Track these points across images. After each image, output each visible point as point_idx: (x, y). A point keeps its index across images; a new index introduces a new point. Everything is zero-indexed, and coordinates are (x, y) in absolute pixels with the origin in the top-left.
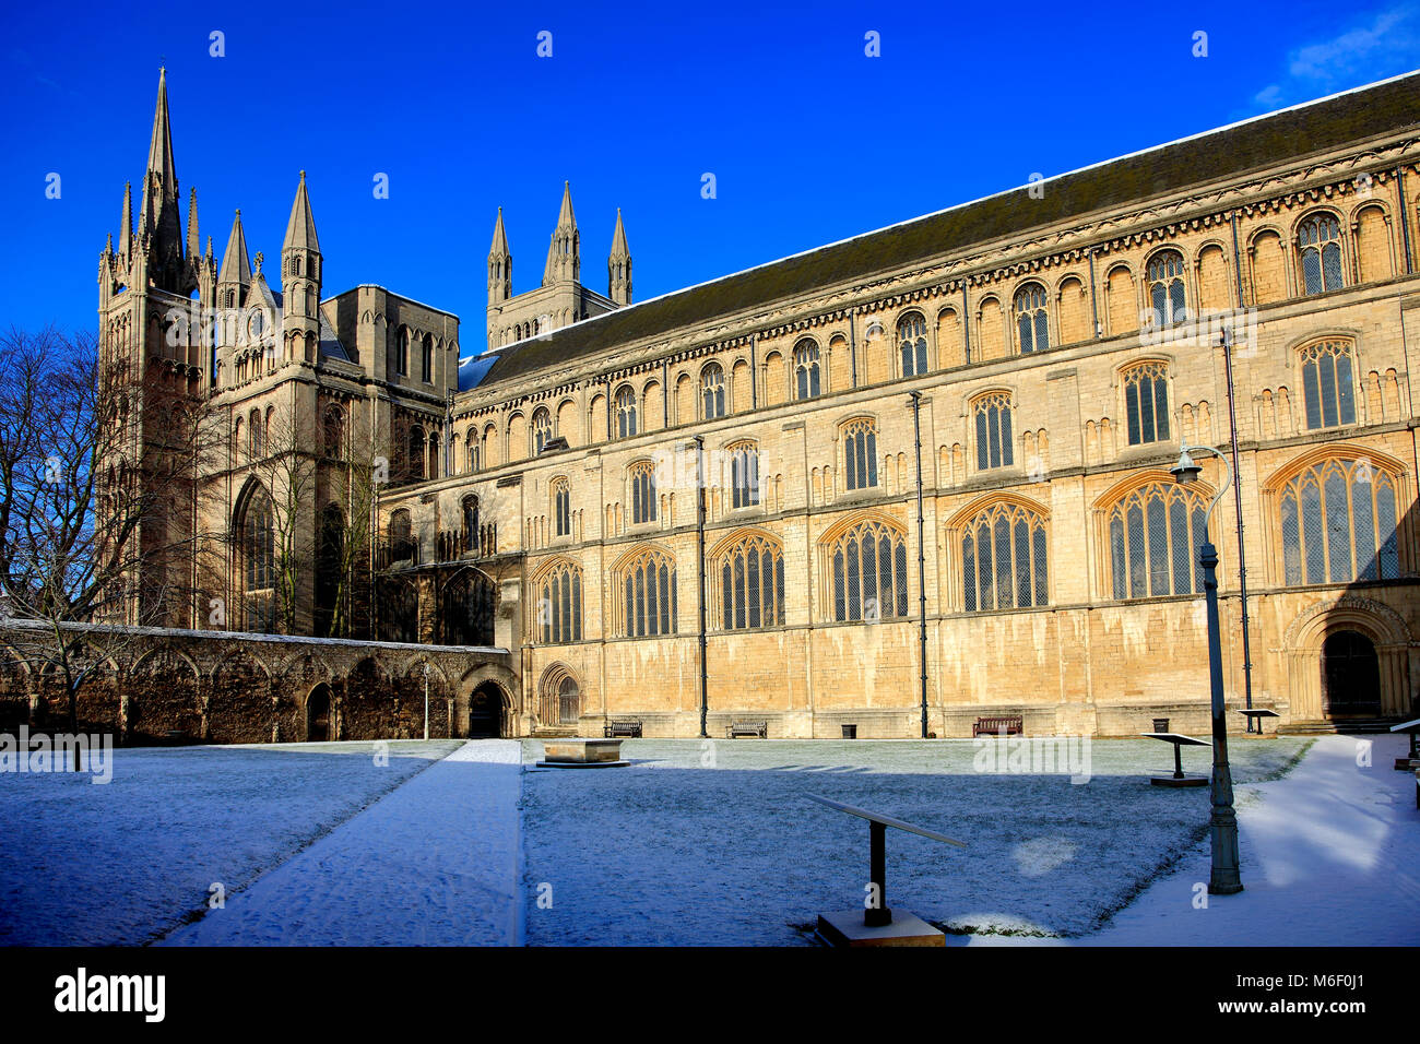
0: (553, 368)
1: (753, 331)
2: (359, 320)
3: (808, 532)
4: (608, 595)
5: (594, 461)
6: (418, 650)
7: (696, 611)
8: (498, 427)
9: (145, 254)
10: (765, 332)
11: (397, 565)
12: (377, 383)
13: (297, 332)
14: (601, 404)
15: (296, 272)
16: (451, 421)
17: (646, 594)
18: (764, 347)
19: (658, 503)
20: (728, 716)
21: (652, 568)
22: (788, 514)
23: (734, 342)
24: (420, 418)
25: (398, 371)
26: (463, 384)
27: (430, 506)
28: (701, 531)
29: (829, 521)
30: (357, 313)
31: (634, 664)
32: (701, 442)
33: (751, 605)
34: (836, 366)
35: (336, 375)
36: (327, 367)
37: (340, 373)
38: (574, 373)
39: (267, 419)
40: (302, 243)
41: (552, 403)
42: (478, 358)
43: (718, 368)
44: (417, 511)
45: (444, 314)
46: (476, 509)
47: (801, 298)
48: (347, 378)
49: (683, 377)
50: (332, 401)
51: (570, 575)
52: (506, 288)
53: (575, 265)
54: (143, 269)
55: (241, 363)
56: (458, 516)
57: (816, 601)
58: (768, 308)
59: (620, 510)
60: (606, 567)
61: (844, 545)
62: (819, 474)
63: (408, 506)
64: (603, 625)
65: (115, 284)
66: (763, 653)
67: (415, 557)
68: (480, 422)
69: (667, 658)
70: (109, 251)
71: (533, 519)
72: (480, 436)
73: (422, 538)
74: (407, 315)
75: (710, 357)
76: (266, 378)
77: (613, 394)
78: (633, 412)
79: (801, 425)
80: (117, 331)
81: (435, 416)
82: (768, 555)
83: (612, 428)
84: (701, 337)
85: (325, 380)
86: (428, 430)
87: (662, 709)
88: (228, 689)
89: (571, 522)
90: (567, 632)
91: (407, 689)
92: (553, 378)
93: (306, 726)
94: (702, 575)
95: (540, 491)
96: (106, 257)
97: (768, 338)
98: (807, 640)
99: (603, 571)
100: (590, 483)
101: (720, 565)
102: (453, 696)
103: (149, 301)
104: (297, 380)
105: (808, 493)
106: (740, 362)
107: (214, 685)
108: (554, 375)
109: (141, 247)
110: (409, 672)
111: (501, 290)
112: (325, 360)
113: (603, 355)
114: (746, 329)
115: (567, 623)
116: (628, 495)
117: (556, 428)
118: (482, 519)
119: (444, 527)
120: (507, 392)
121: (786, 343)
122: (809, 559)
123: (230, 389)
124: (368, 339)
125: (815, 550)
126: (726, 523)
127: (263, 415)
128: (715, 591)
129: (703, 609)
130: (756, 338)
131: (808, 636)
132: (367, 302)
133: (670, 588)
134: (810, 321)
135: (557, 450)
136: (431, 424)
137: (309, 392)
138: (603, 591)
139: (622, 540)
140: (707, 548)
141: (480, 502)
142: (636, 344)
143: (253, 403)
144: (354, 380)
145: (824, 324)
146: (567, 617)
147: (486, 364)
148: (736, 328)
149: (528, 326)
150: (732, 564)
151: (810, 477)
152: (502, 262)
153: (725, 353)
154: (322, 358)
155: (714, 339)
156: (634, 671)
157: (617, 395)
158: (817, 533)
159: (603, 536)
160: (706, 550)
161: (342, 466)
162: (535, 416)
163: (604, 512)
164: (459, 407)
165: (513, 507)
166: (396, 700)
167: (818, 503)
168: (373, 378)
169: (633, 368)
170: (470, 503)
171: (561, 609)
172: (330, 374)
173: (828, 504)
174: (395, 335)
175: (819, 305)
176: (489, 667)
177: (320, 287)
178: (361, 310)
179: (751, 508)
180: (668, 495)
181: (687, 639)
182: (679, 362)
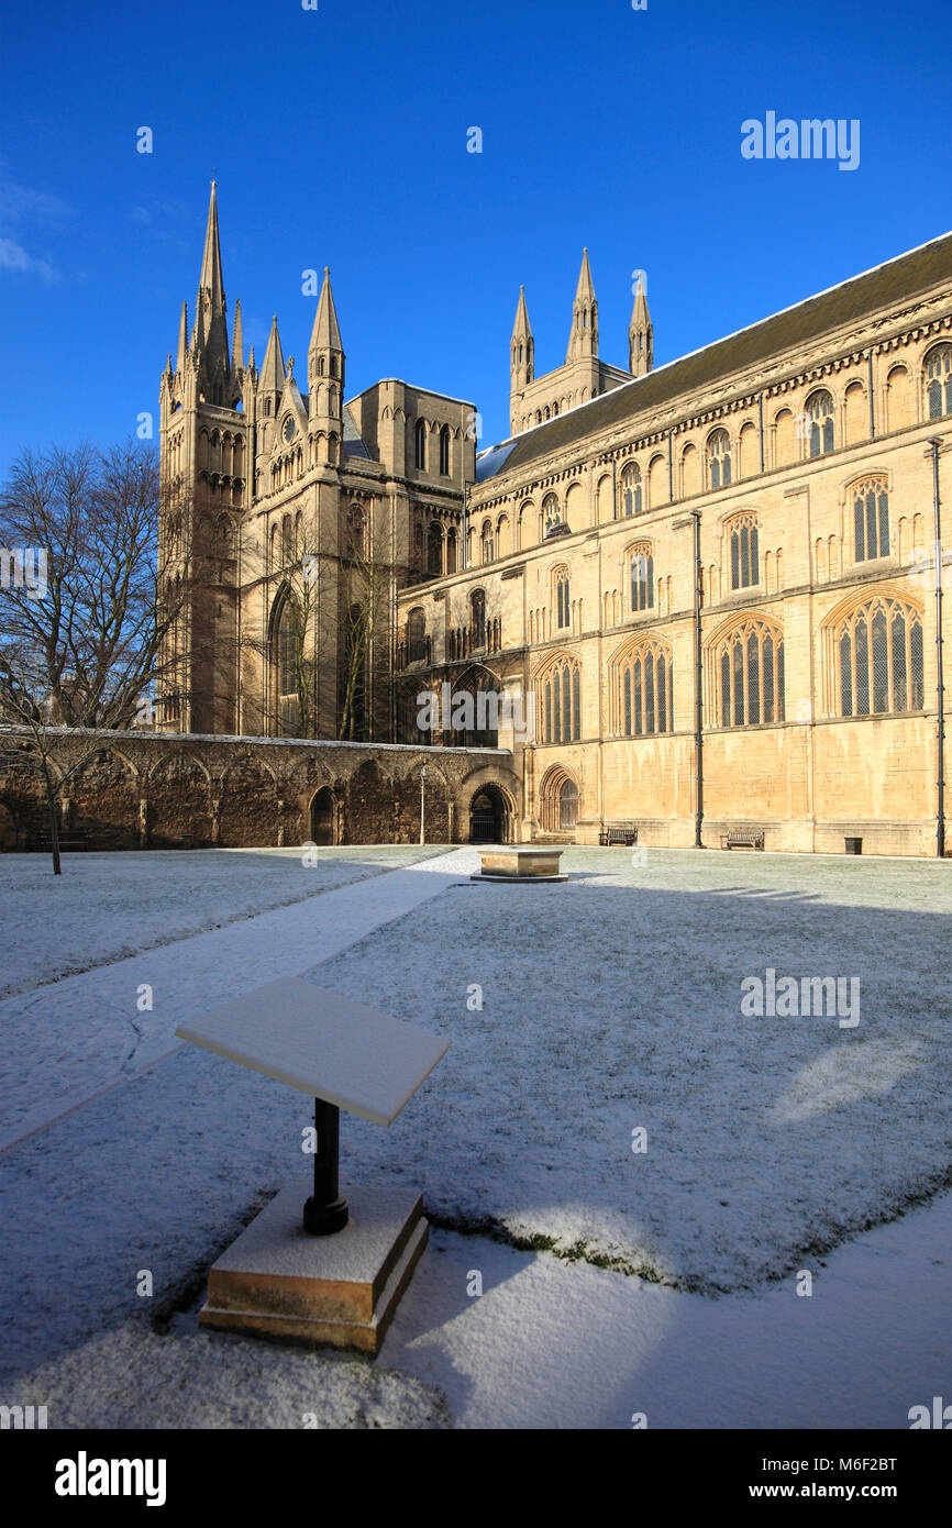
0: (561, 450)
1: (761, 388)
2: (380, 418)
3: (811, 613)
4: (605, 691)
5: (592, 546)
6: (419, 752)
7: (692, 706)
8: (510, 517)
9: (195, 370)
10: (774, 388)
11: (413, 665)
12: (396, 480)
13: (320, 433)
14: (608, 483)
15: (320, 373)
16: (468, 515)
17: (643, 689)
18: (773, 405)
19: (655, 588)
20: (724, 824)
21: (649, 660)
22: (789, 593)
23: (741, 403)
24: (437, 512)
25: (417, 466)
26: (479, 476)
27: (441, 604)
28: (698, 618)
29: (837, 597)
30: (377, 409)
31: (630, 765)
32: (699, 517)
33: (750, 699)
34: (852, 417)
35: (358, 474)
36: (349, 467)
37: (362, 472)
38: (581, 454)
39: (297, 522)
40: (325, 342)
41: (560, 487)
42: (498, 447)
43: (725, 434)
44: (432, 608)
45: (461, 404)
46: (483, 604)
47: (814, 343)
48: (368, 477)
49: (688, 447)
50: (354, 501)
51: (571, 670)
52: (528, 372)
53: (593, 339)
54: (194, 385)
55: (276, 470)
56: (467, 612)
57: (822, 693)
58: (778, 359)
59: (618, 597)
60: (604, 660)
61: (852, 626)
62: (823, 545)
63: (423, 604)
64: (601, 723)
65: (173, 403)
66: (762, 752)
67: (429, 656)
68: (493, 513)
69: (663, 758)
70: (169, 371)
71: (535, 611)
72: (493, 528)
73: (435, 636)
74: (425, 408)
75: (716, 422)
76: (296, 483)
77: (619, 472)
78: (639, 491)
79: (805, 489)
80: (175, 449)
81: (453, 511)
82: (768, 641)
83: (618, 510)
84: (708, 401)
85: (348, 481)
86: (446, 524)
87: (658, 815)
88: (237, 793)
89: (571, 613)
90: (567, 730)
91: (406, 792)
92: (562, 461)
93: (309, 830)
94: (698, 666)
95: (542, 581)
96: (166, 377)
97: (777, 394)
98: (809, 738)
99: (601, 664)
100: (589, 570)
101: (718, 654)
102: (453, 800)
103: (198, 416)
104: (320, 482)
105: (811, 567)
106: (747, 425)
107: (224, 788)
108: (562, 458)
109: (192, 363)
110: (409, 775)
111: (523, 375)
112: (348, 461)
113: (609, 431)
114: (754, 387)
115: (567, 722)
116: (625, 581)
117: (565, 515)
118: (489, 614)
119: (454, 625)
120: (519, 480)
121: (796, 398)
122: (812, 645)
123: (268, 497)
124: (388, 436)
125: (819, 634)
126: (724, 607)
127: (293, 519)
128: (713, 683)
129: (699, 704)
130: (764, 396)
131: (809, 734)
132: (387, 397)
133: (667, 682)
134: (824, 369)
135: (560, 536)
136: (448, 518)
137: (332, 493)
138: (601, 686)
139: (620, 630)
140: (704, 635)
141: (487, 596)
142: (642, 415)
143: (286, 508)
144: (374, 478)
145: (839, 370)
146: (567, 714)
147: (504, 453)
148: (743, 386)
149: (548, 410)
150: (730, 653)
151: (813, 550)
152: (524, 344)
153: (732, 416)
154: (344, 458)
155: (721, 401)
156: (631, 774)
157: (624, 473)
158: (821, 613)
159: (601, 626)
160: (704, 637)
161: (362, 567)
162: (544, 504)
163: (603, 601)
164: (475, 500)
165: (517, 600)
166: (397, 804)
167: (823, 579)
168: (393, 475)
169: (638, 443)
170: (478, 597)
171: (561, 706)
172: (351, 474)
173: (833, 580)
174: (414, 429)
175: (833, 349)
176: (490, 769)
177: (343, 385)
178: (381, 406)
179: (751, 589)
180: (665, 578)
181: (683, 738)
182: (684, 431)
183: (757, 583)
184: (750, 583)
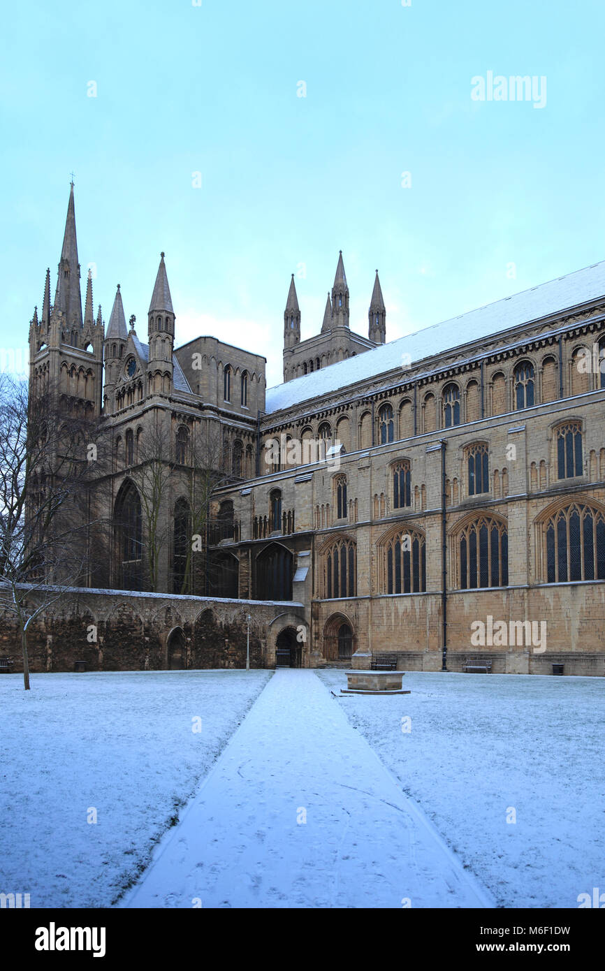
1: (481, 358)
3: (527, 513)
4: (374, 563)
5: (365, 462)
6: (241, 604)
7: (440, 575)
9: (59, 319)
10: (491, 358)
11: (224, 542)
12: (211, 409)
13: (157, 372)
14: (368, 418)
15: (157, 328)
16: (261, 436)
17: (403, 562)
18: (491, 369)
19: (412, 492)
20: (463, 655)
22: (512, 499)
23: (467, 367)
24: (240, 433)
25: (226, 399)
27: (247, 498)
28: (444, 514)
29: (543, 504)
31: (393, 615)
32: (446, 445)
33: (481, 571)
34: (547, 380)
35: (182, 403)
36: (176, 398)
37: (185, 402)
38: (349, 396)
39: (138, 436)
40: (160, 306)
41: (332, 420)
43: (456, 387)
44: (239, 502)
45: (255, 355)
46: (280, 500)
48: (190, 406)
49: (429, 395)
50: (182, 422)
51: (347, 548)
52: (296, 335)
53: (345, 314)
54: (56, 331)
55: (120, 397)
56: (267, 505)
57: (533, 567)
58: (495, 338)
59: (384, 498)
60: (374, 542)
61: (555, 522)
62: (536, 467)
63: (233, 498)
64: (371, 586)
65: (39, 342)
66: (491, 607)
67: (237, 535)
69: (418, 610)
70: (35, 319)
71: (320, 507)
73: (242, 522)
74: (231, 359)
75: (450, 379)
76: (136, 408)
77: (377, 410)
78: (391, 424)
79: (523, 429)
80: (40, 377)
81: (250, 432)
83: (376, 436)
84: (442, 364)
85: (177, 407)
86: (245, 442)
87: (414, 648)
88: (116, 631)
89: (348, 508)
90: (344, 590)
91: (234, 632)
92: (333, 401)
93: (166, 659)
94: (444, 547)
95: (326, 486)
97: (494, 363)
98: (525, 598)
99: (371, 545)
100: (362, 479)
101: (458, 539)
102: (264, 638)
103: (60, 354)
104: (157, 407)
105: (528, 482)
106: (472, 382)
107: (107, 628)
108: (334, 398)
109: (56, 315)
110: (235, 620)
111: (293, 337)
112: (176, 392)
114: (476, 357)
115: (344, 584)
116: (390, 487)
117: (335, 438)
118: (285, 506)
119: (257, 514)
120: (301, 413)
122: (528, 534)
123: (114, 416)
124: (205, 377)
125: (532, 527)
126: (464, 507)
127: (135, 434)
128: (453, 558)
129: (445, 573)
130: (485, 362)
131: (526, 595)
132: (205, 348)
133: (420, 558)
134: (527, 347)
136: (247, 437)
137: (166, 416)
138: (371, 560)
139: (386, 522)
140: (449, 526)
141: (283, 495)
143: (129, 425)
144: (195, 406)
145: (538, 349)
146: (344, 579)
149: (312, 364)
150: (467, 538)
151: (529, 470)
152: (294, 316)
153: (461, 376)
154: (174, 391)
155: (452, 365)
156: (393, 621)
157: (380, 411)
158: (534, 513)
159: (372, 519)
160: (448, 528)
161: (187, 470)
162: (320, 430)
163: (373, 500)
164: (267, 425)
165: (306, 498)
166: (226, 640)
167: (536, 490)
168: (208, 405)
169: (392, 390)
170: (276, 494)
171: (341, 572)
172: (179, 402)
173: (543, 491)
174: (223, 373)
175: (535, 333)
176: (289, 617)
177: (173, 338)
179: (482, 495)
180: (420, 486)
181: (433, 597)
182: (426, 384)
183: (488, 491)
184: (482, 491)
